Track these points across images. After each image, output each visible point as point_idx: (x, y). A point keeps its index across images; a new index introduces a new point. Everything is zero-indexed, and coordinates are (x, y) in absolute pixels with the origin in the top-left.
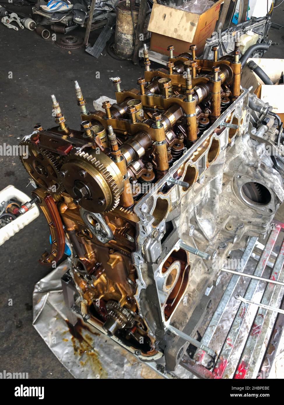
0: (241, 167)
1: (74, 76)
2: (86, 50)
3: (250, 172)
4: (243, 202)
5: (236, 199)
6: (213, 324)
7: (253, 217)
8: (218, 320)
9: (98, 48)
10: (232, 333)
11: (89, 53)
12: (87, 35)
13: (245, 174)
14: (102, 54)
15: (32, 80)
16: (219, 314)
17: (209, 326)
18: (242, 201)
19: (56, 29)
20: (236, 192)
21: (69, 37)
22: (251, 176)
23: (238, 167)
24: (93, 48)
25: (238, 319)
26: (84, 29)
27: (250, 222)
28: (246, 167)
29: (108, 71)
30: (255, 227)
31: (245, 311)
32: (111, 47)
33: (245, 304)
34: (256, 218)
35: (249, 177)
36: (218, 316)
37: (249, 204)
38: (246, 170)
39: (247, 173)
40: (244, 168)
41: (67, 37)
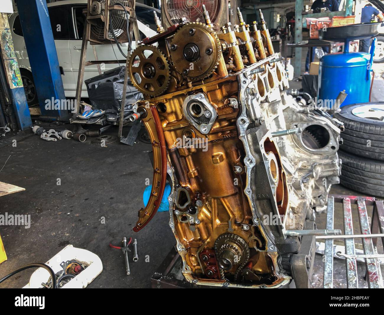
0: (295, 117)
1: (113, 161)
2: (121, 141)
3: (304, 118)
4: (308, 151)
5: (301, 150)
6: (328, 282)
7: (321, 160)
8: (331, 278)
9: (131, 138)
10: (352, 285)
11: (124, 143)
12: (120, 130)
13: (301, 122)
14: (135, 143)
15: (75, 170)
16: (329, 273)
17: (325, 284)
18: (306, 151)
19: (91, 133)
20: (298, 144)
21: (103, 136)
22: (305, 121)
23: (292, 117)
24: (126, 139)
25: (351, 273)
26: (117, 127)
27: (321, 164)
28: (299, 114)
29: (144, 152)
30: (327, 167)
31: (354, 265)
32: (143, 136)
33: (350, 259)
34: (324, 160)
35: (304, 122)
36: (329, 275)
37: (313, 151)
38: (300, 117)
39: (302, 119)
40: (297, 116)
41: (101, 136)
